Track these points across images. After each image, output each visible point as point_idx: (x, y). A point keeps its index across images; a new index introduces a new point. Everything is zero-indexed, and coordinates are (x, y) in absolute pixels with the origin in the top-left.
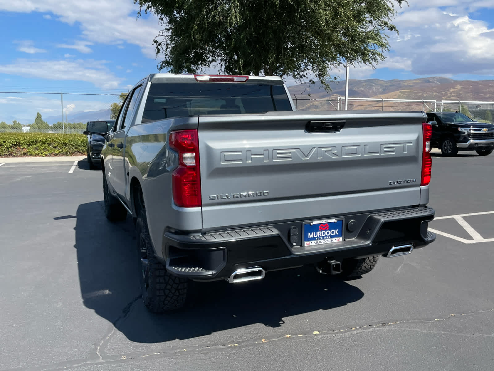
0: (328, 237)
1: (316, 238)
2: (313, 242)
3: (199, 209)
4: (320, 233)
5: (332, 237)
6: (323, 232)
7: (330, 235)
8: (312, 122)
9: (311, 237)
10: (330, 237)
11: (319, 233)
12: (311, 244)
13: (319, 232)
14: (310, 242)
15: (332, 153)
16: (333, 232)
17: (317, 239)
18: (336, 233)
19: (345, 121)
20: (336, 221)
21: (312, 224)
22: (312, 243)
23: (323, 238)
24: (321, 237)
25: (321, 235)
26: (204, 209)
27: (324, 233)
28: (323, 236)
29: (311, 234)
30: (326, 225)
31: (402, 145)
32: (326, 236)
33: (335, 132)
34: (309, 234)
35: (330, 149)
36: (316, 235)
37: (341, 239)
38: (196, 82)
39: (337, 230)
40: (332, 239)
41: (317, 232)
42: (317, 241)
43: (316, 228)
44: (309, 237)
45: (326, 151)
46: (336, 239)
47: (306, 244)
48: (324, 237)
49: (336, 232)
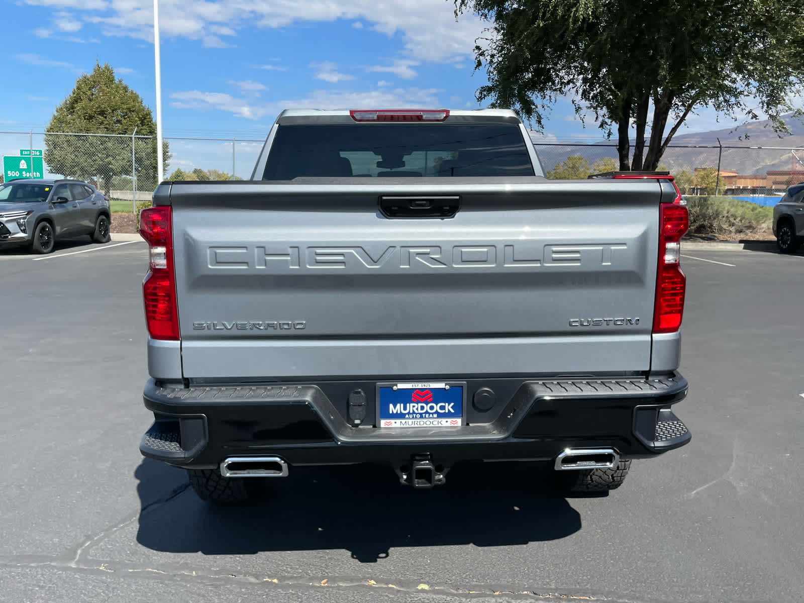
0: (431, 415)
1: (405, 414)
2: (398, 421)
3: (177, 343)
4: (414, 406)
5: (440, 416)
6: (420, 405)
7: (437, 412)
8: (384, 198)
9: (395, 412)
10: (435, 416)
11: (411, 407)
12: (394, 425)
13: (412, 405)
14: (393, 421)
15: (432, 258)
16: (442, 408)
17: (407, 416)
18: (449, 410)
19: (458, 197)
20: (447, 387)
21: (395, 388)
22: (396, 424)
23: (421, 417)
24: (417, 414)
25: (417, 409)
26: (186, 344)
27: (422, 408)
28: (420, 411)
29: (395, 407)
30: (427, 393)
31: (601, 248)
32: (427, 412)
33: (442, 219)
34: (391, 406)
35: (428, 250)
36: (405, 409)
37: (459, 422)
38: (353, 122)
39: (452, 404)
40: (440, 420)
41: (408, 405)
42: (407, 421)
43: (406, 397)
44: (391, 412)
45: (418, 254)
46: (449, 420)
47: (383, 423)
48: (424, 415)
49: (449, 407)
